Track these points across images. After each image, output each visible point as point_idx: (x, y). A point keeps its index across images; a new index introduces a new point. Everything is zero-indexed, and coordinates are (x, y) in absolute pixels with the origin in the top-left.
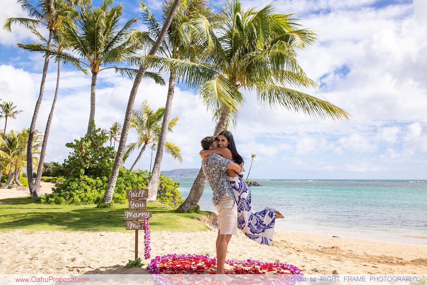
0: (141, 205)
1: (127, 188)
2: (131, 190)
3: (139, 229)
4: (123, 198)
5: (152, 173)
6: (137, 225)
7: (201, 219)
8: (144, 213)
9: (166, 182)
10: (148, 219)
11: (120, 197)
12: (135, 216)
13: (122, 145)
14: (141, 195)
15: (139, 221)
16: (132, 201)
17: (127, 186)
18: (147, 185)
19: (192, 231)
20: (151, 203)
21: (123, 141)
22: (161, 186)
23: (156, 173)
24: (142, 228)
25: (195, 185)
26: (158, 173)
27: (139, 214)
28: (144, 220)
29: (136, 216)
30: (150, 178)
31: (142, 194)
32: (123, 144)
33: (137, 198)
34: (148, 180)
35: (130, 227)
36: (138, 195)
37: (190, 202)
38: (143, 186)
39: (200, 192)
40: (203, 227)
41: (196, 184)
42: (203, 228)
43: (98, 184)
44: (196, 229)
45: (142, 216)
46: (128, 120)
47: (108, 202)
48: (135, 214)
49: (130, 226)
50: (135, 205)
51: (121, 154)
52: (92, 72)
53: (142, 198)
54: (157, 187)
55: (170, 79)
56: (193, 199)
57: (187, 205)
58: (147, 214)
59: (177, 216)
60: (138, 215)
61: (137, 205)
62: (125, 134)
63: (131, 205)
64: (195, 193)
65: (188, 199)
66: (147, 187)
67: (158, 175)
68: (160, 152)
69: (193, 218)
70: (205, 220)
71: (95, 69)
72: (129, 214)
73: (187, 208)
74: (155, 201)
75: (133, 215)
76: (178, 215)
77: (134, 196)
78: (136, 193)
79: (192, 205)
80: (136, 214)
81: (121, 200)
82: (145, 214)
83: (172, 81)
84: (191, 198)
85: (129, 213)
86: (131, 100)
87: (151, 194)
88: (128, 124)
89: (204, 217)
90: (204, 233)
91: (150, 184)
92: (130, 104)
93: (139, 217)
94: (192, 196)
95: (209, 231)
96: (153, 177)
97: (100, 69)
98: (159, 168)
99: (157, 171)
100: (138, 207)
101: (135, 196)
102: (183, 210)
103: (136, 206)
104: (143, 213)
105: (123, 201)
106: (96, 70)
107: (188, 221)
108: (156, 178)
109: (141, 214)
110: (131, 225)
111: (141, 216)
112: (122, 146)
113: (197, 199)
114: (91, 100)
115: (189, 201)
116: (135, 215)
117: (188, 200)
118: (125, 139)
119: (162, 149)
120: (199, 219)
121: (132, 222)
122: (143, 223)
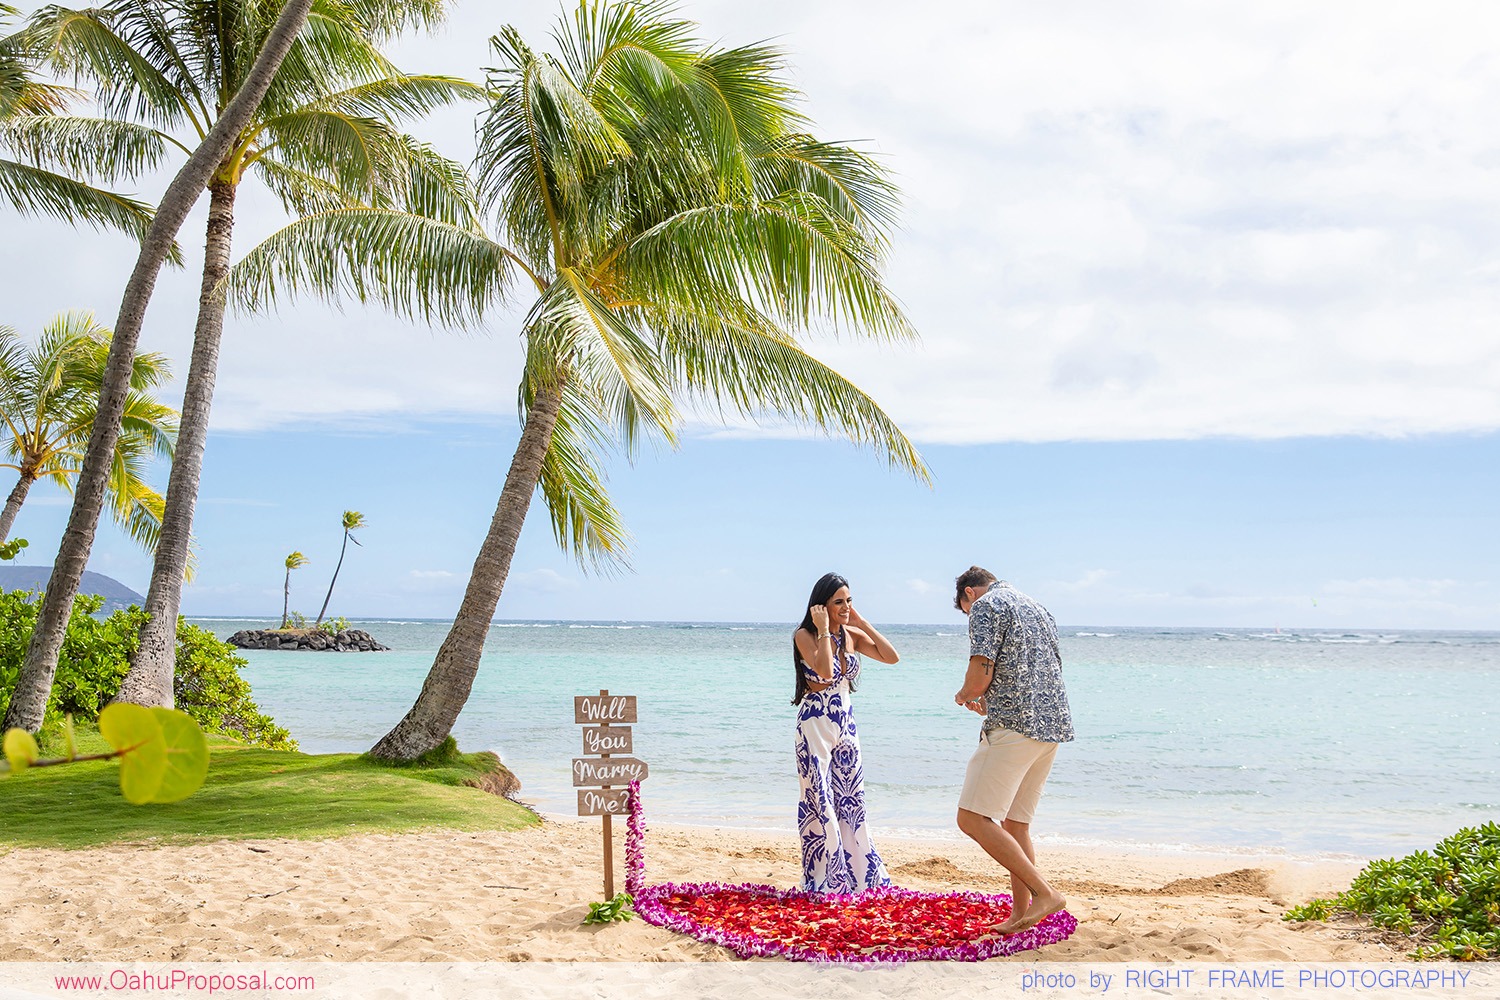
0: (618, 742)
2: (589, 698)
3: (615, 813)
6: (607, 800)
7: (478, 784)
8: (629, 766)
10: (637, 783)
12: (602, 775)
14: (615, 712)
15: (612, 787)
16: (591, 731)
24: (624, 810)
26: (175, 609)
27: (614, 768)
28: (627, 787)
29: (605, 775)
31: (620, 711)
33: (605, 724)
35: (590, 807)
36: (607, 713)
37: (427, 725)
41: (448, 661)
45: (622, 775)
48: (602, 768)
49: (589, 804)
50: (599, 743)
53: (621, 721)
55: (212, 222)
56: (439, 715)
57: (412, 738)
58: (635, 769)
60: (610, 771)
61: (606, 743)
63: (592, 744)
64: (444, 693)
65: (418, 713)
66: (133, 664)
67: (174, 619)
69: (448, 781)
70: (488, 789)
72: (586, 770)
73: (416, 748)
75: (596, 771)
77: (597, 718)
78: (602, 706)
79: (436, 736)
80: (606, 769)
82: (630, 769)
83: (217, 231)
84: (430, 712)
85: (586, 764)
89: (484, 779)
91: (146, 654)
93: (613, 777)
94: (433, 704)
96: (154, 627)
98: (176, 590)
99: (167, 602)
100: (609, 747)
101: (600, 717)
102: (399, 754)
103: (603, 745)
104: (624, 767)
108: (165, 631)
109: (619, 768)
110: (594, 801)
111: (618, 774)
115: (423, 723)
116: (603, 771)
117: (417, 719)
121: (595, 793)
122: (625, 796)
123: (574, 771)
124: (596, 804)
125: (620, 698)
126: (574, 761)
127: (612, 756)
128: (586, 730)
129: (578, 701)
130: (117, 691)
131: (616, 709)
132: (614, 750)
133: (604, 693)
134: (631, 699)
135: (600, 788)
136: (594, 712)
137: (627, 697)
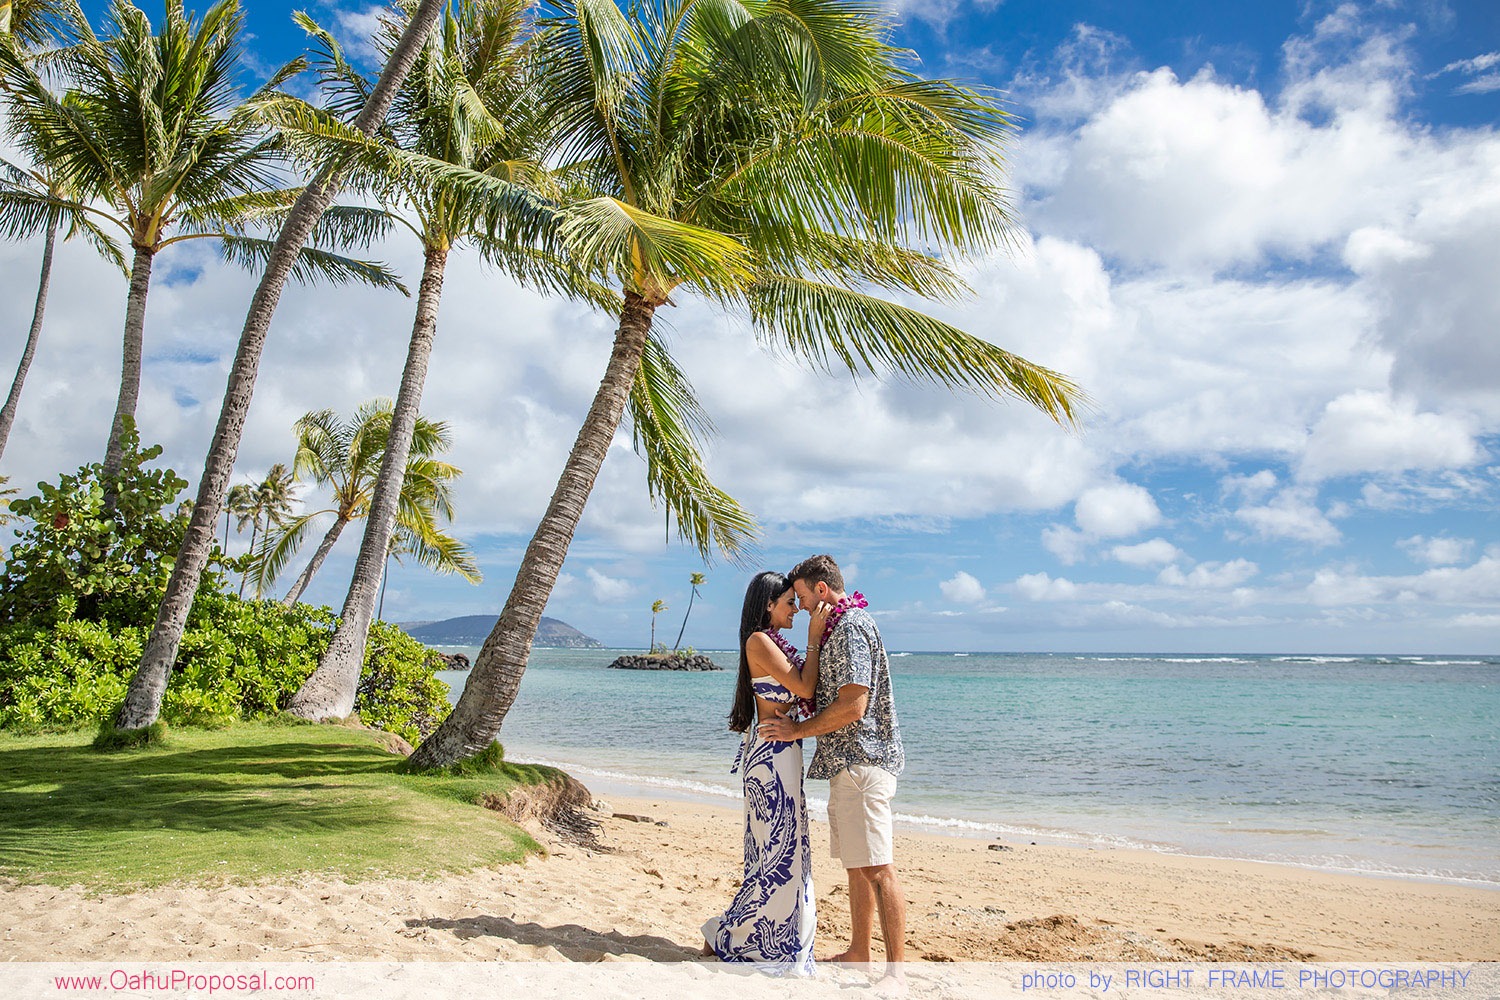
1: (238, 669)
4: (220, 708)
5: (343, 615)
7: (503, 799)
9: (393, 649)
11: (208, 705)
13: (210, 500)
17: (241, 663)
18: (319, 658)
19: (450, 869)
20: (326, 726)
21: (212, 486)
22: (373, 663)
23: (358, 617)
25: (484, 660)
26: (366, 615)
30: (330, 637)
32: (214, 498)
34: (323, 643)
37: (464, 728)
38: (304, 663)
39: (505, 689)
40: (507, 844)
41: (488, 656)
42: (508, 850)
43: (125, 655)
44: (473, 858)
46: (235, 406)
47: (140, 726)
51: (201, 533)
52: (135, 245)
54: (357, 666)
55: (424, 281)
56: (475, 716)
57: (449, 742)
59: (403, 791)
62: (224, 460)
64: (482, 691)
65: (455, 716)
66: (319, 665)
67: (365, 625)
68: (376, 539)
69: (469, 798)
70: (522, 806)
71: (145, 233)
73: (451, 755)
74: (346, 722)
76: (408, 786)
79: (472, 740)
81: (210, 714)
83: (428, 289)
84: (467, 713)
86: (253, 329)
87: (333, 693)
88: (237, 421)
89: (517, 791)
90: (509, 871)
91: (332, 655)
92: (249, 343)
94: (471, 704)
95: (533, 860)
96: (344, 631)
97: (164, 238)
98: (368, 598)
99: (359, 610)
102: (433, 761)
105: (216, 720)
106: (150, 241)
107: (445, 816)
108: (354, 634)
112: (209, 502)
113: (491, 717)
114: (125, 344)
115: (460, 727)
117: (454, 721)
118: (222, 478)
119: (383, 529)
120: (495, 805)
130: (298, 688)
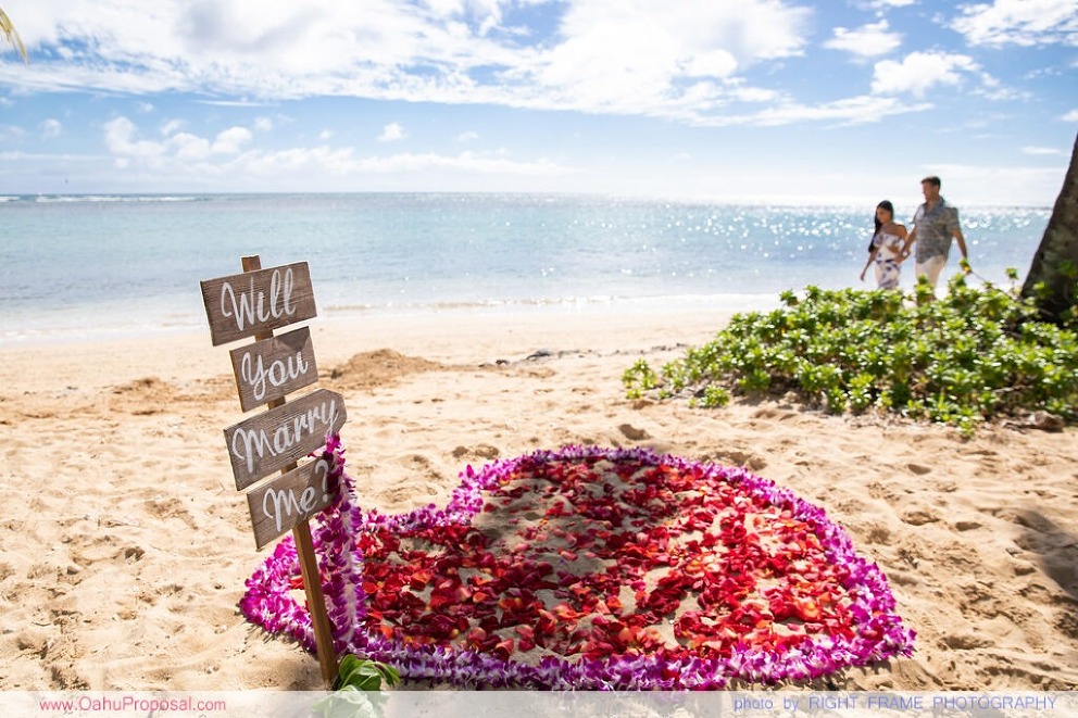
0: (295, 366)
2: (228, 279)
6: (300, 490)
8: (316, 409)
12: (282, 442)
14: (280, 304)
16: (247, 356)
24: (323, 498)
27: (296, 420)
29: (288, 443)
31: (287, 297)
35: (274, 521)
36: (267, 306)
45: (311, 431)
48: (278, 432)
49: (273, 513)
50: (267, 377)
53: (292, 320)
58: (327, 408)
60: (291, 429)
61: (276, 373)
63: (252, 383)
72: (253, 445)
75: (271, 440)
77: (252, 321)
78: (256, 295)
80: (285, 430)
82: (320, 415)
85: (252, 433)
93: (298, 439)
100: (282, 380)
101: (256, 317)
103: (272, 380)
104: (310, 413)
109: (303, 417)
110: (277, 503)
111: (305, 432)
116: (282, 435)
121: (276, 486)
122: (322, 468)
123: (232, 456)
124: (283, 508)
125: (283, 269)
126: (228, 433)
127: (289, 398)
128: (235, 356)
129: (210, 292)
131: (281, 298)
132: (291, 386)
133: (251, 262)
134: (301, 269)
135: (279, 473)
136: (246, 310)
137: (293, 266)
